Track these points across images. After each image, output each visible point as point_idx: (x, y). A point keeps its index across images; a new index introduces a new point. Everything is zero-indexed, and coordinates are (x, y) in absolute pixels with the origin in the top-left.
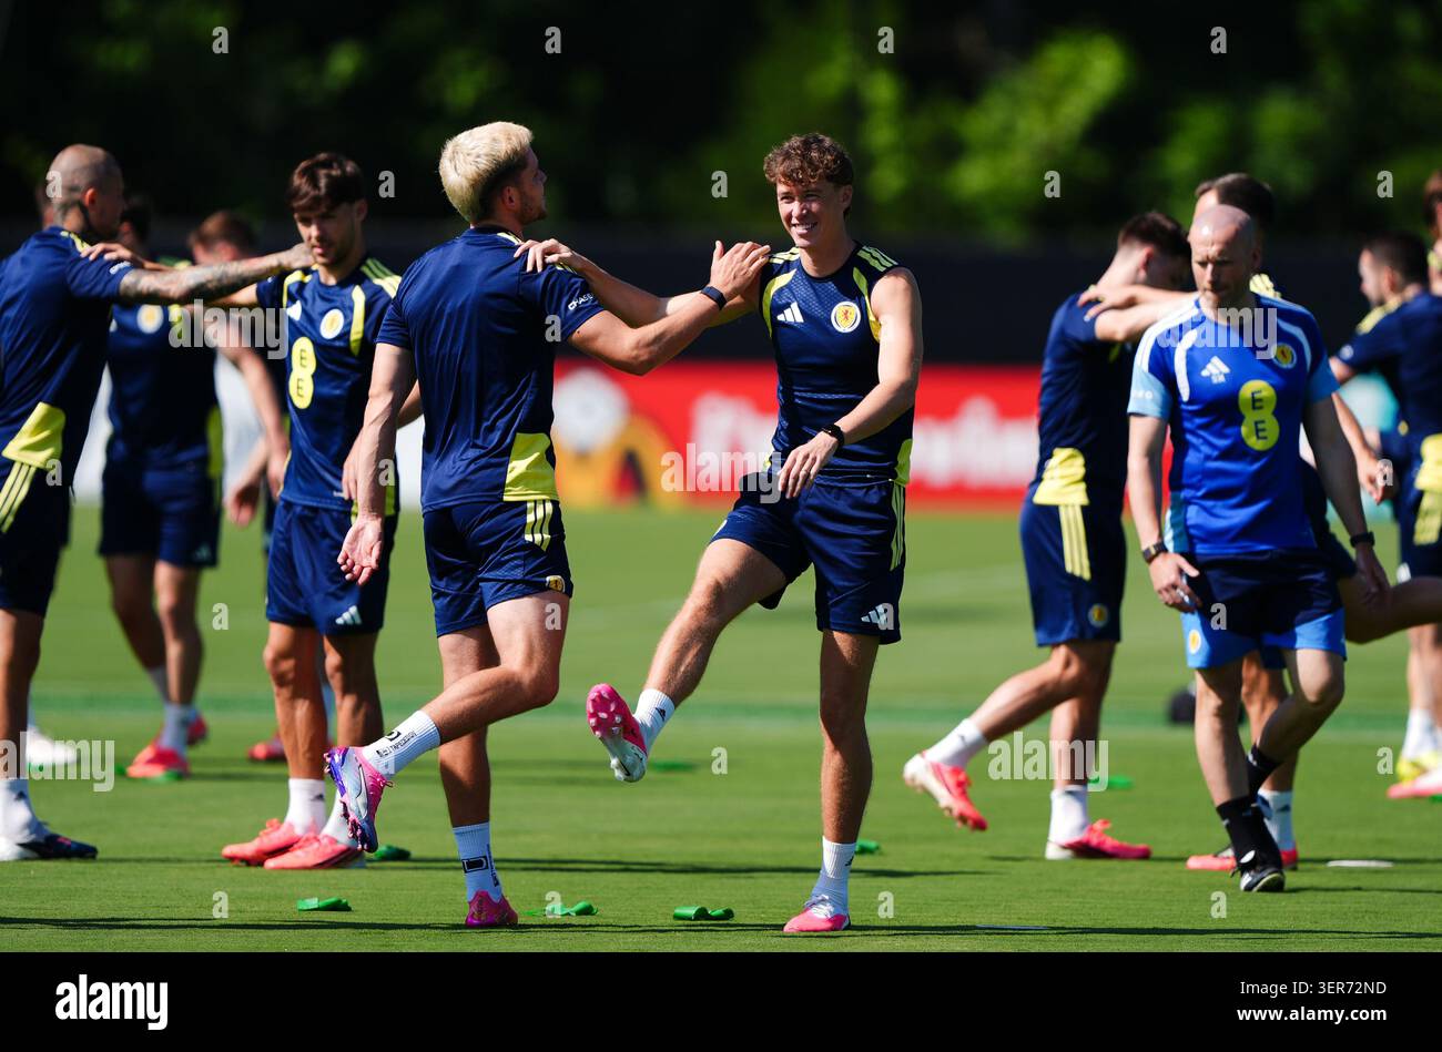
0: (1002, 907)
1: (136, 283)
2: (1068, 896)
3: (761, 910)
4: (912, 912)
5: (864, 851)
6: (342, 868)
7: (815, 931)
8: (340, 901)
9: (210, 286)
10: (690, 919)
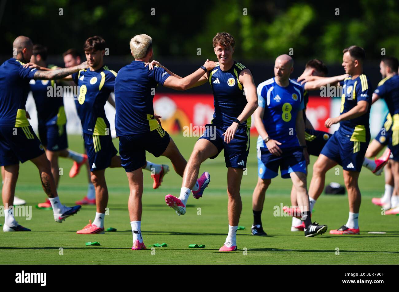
0: (279, 244)
1: (39, 74)
2: (297, 241)
3: (212, 245)
4: (255, 246)
5: (241, 229)
6: (98, 234)
7: (227, 251)
8: (97, 243)
9: (59, 75)
10: (193, 248)
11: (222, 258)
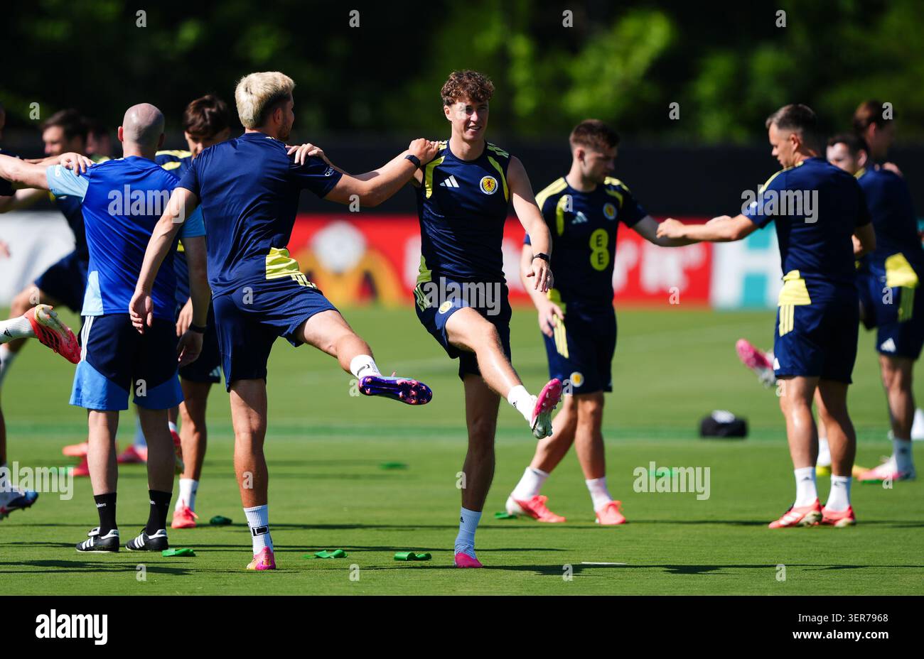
2: (638, 544)
8: (188, 551)
10: (404, 560)
11: (469, 582)
